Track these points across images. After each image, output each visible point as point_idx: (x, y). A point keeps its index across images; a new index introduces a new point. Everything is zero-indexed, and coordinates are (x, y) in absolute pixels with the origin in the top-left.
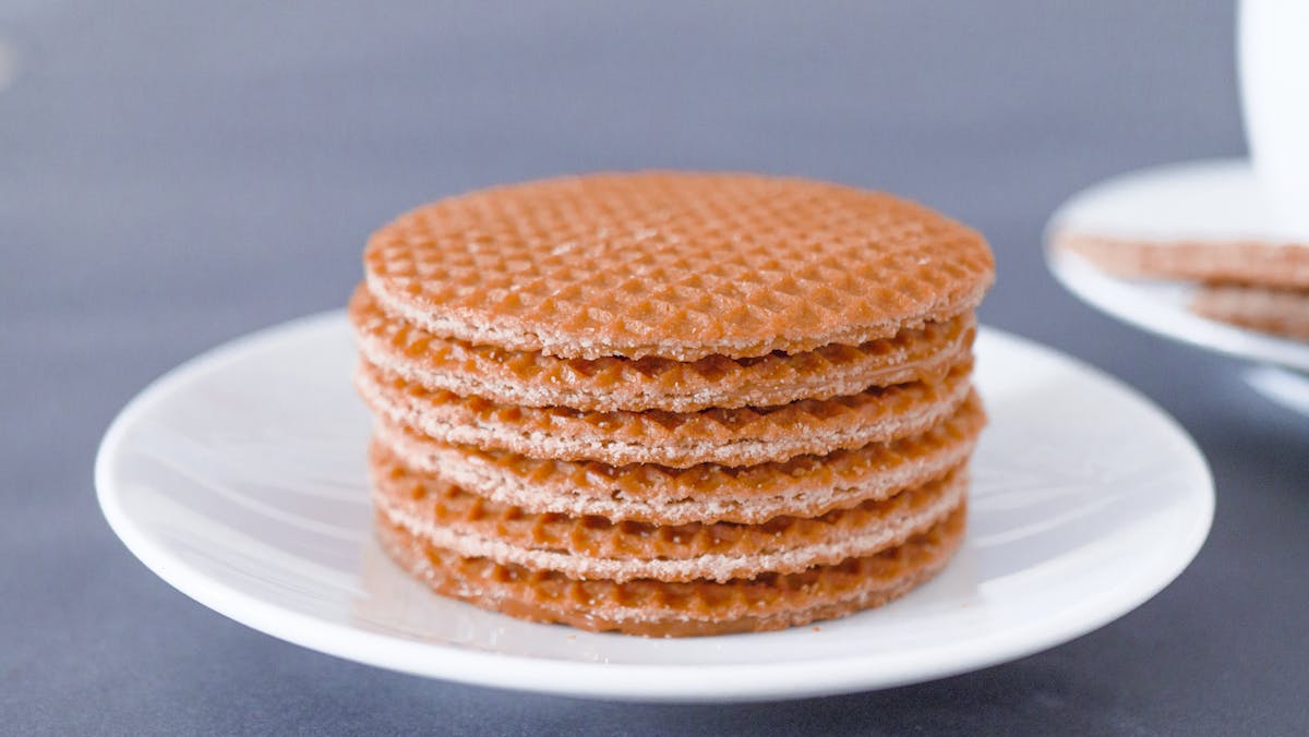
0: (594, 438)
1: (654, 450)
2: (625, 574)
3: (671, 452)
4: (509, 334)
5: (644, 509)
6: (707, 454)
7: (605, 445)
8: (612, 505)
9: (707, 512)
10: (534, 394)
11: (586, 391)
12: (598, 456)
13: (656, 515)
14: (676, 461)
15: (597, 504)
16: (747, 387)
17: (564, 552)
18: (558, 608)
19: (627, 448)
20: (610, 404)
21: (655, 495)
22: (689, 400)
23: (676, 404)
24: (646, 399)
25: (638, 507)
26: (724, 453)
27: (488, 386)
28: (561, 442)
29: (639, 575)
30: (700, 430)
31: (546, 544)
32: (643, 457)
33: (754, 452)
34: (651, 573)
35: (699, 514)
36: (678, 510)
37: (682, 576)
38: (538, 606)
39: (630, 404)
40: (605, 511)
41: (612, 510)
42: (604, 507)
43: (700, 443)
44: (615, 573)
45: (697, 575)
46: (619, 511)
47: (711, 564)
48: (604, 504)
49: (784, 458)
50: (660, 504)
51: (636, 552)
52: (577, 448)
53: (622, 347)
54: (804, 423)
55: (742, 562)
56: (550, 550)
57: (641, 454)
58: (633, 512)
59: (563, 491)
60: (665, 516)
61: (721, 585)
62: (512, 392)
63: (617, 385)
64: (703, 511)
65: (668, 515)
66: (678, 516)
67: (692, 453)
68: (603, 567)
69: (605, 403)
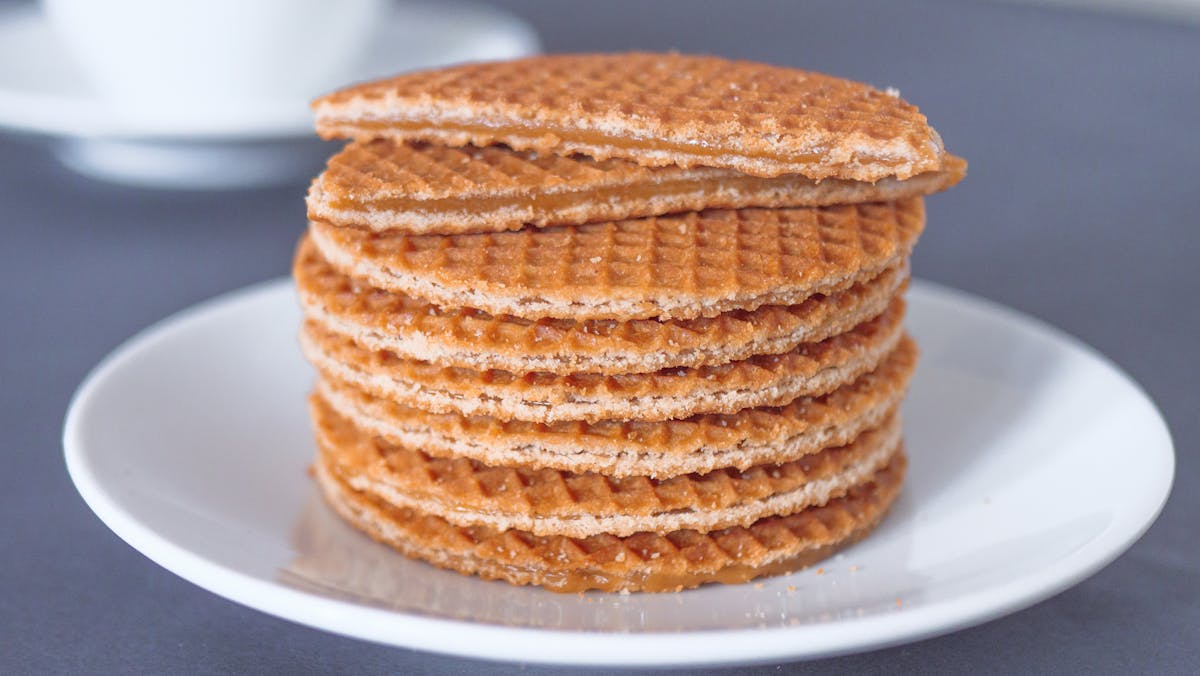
0: (706, 391)
1: (761, 393)
2: (752, 518)
3: (775, 393)
4: (626, 305)
5: (768, 452)
6: (802, 388)
7: (717, 394)
8: (739, 454)
9: (816, 442)
10: (650, 359)
11: (704, 348)
12: (714, 408)
13: (778, 455)
14: (780, 399)
15: (726, 456)
16: (827, 320)
17: (687, 510)
18: (710, 570)
19: (739, 396)
20: (723, 357)
21: (778, 436)
22: (788, 340)
23: (778, 346)
24: (755, 346)
25: (762, 451)
26: (815, 384)
27: (596, 360)
28: (678, 401)
29: (765, 516)
30: (793, 367)
31: (670, 507)
32: (754, 401)
33: (834, 379)
34: (773, 511)
35: (811, 445)
36: (795, 445)
37: (797, 507)
38: (692, 573)
39: (740, 354)
40: (734, 462)
41: (741, 459)
42: (732, 458)
43: (796, 380)
44: (742, 519)
45: (808, 502)
46: (746, 459)
47: (815, 491)
48: (731, 455)
49: (852, 380)
50: (781, 442)
51: (754, 494)
52: (694, 404)
53: (743, 300)
54: (860, 344)
55: (834, 482)
56: (675, 511)
57: (752, 399)
58: (759, 457)
59: (693, 451)
60: (785, 454)
61: (823, 507)
62: (624, 362)
63: (730, 337)
64: (813, 441)
65: (788, 452)
66: (795, 451)
67: (791, 390)
68: (731, 516)
69: (719, 357)
